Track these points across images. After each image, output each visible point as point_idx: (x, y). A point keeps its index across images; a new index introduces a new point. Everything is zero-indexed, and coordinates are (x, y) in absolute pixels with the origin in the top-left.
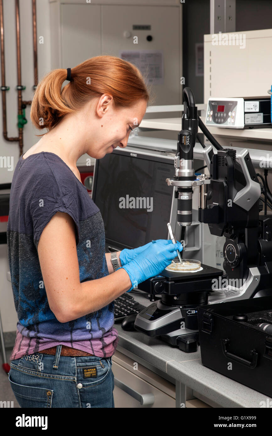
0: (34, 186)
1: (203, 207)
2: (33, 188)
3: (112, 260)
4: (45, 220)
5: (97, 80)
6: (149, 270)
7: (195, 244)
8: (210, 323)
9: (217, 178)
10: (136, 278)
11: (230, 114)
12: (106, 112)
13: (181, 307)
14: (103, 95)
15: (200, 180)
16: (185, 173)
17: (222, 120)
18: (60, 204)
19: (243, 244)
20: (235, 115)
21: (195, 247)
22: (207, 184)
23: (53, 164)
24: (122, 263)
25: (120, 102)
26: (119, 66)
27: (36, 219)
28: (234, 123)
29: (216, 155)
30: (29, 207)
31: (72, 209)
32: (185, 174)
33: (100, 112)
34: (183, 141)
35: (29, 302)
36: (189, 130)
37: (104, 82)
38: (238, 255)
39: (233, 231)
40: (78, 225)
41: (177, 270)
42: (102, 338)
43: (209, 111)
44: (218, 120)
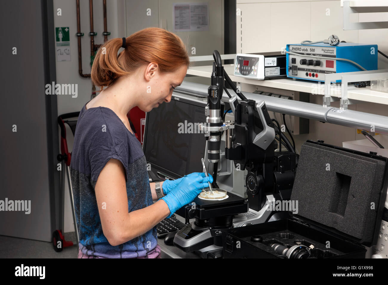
0: (92, 136)
1: (229, 147)
2: (91, 138)
3: (156, 188)
4: (101, 165)
5: (146, 50)
6: (183, 199)
7: (227, 170)
8: (232, 245)
9: (240, 123)
10: (173, 206)
11: (253, 68)
12: (153, 76)
13: (211, 228)
14: (151, 64)
15: (227, 126)
16: (214, 120)
17: (247, 73)
18: (113, 152)
19: (262, 176)
20: (257, 69)
21: (227, 172)
22: (232, 129)
23: (108, 118)
24: (164, 192)
25: (164, 68)
26: (165, 38)
27: (94, 164)
28: (256, 75)
29: (240, 104)
30: (88, 153)
31: (122, 156)
32: (214, 122)
33: (148, 77)
34: (212, 94)
35: (87, 227)
36: (217, 86)
37: (152, 52)
38: (257, 185)
39: (253, 165)
40: (127, 168)
41: (207, 198)
42: (146, 256)
43: (237, 65)
44: (244, 72)
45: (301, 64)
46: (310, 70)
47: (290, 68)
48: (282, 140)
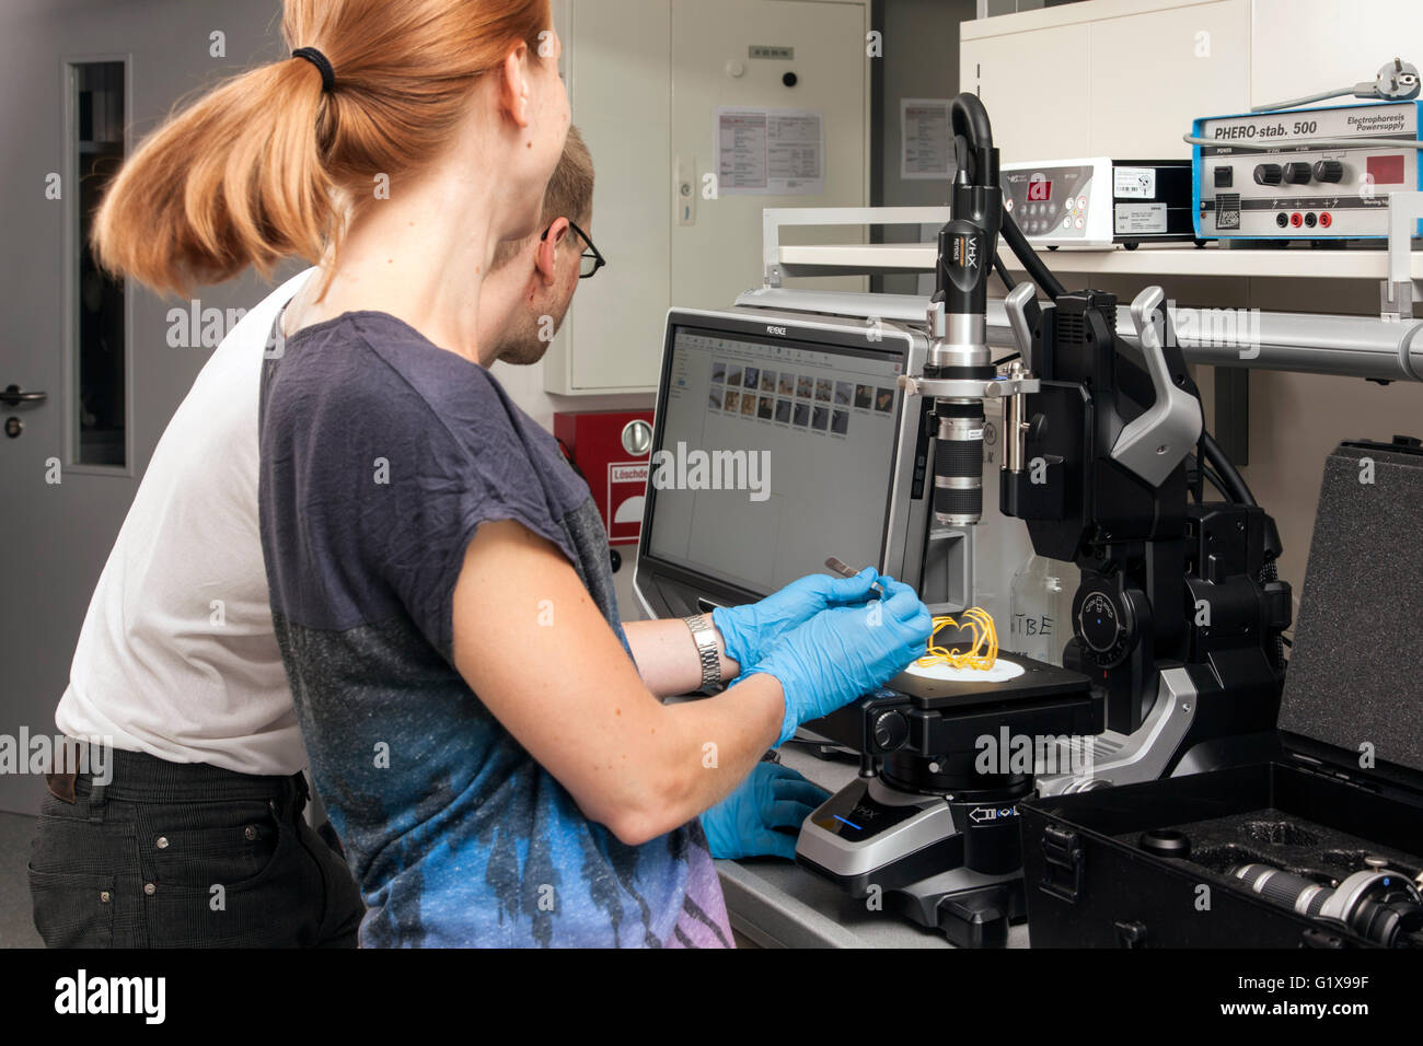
1: (1015, 466)
8: (1074, 865)
9: (1061, 378)
11: (1069, 204)
13: (950, 797)
15: (1009, 380)
16: (960, 355)
17: (1044, 225)
19: (1140, 592)
20: (1086, 207)
21: (950, 604)
22: (1028, 395)
28: (1082, 231)
29: (1053, 309)
32: (961, 360)
34: (956, 253)
36: (974, 221)
38: (1125, 626)
39: (1108, 548)
44: (1030, 225)
45: (1258, 182)
46: (1294, 201)
47: (1209, 206)
48: (1207, 462)
